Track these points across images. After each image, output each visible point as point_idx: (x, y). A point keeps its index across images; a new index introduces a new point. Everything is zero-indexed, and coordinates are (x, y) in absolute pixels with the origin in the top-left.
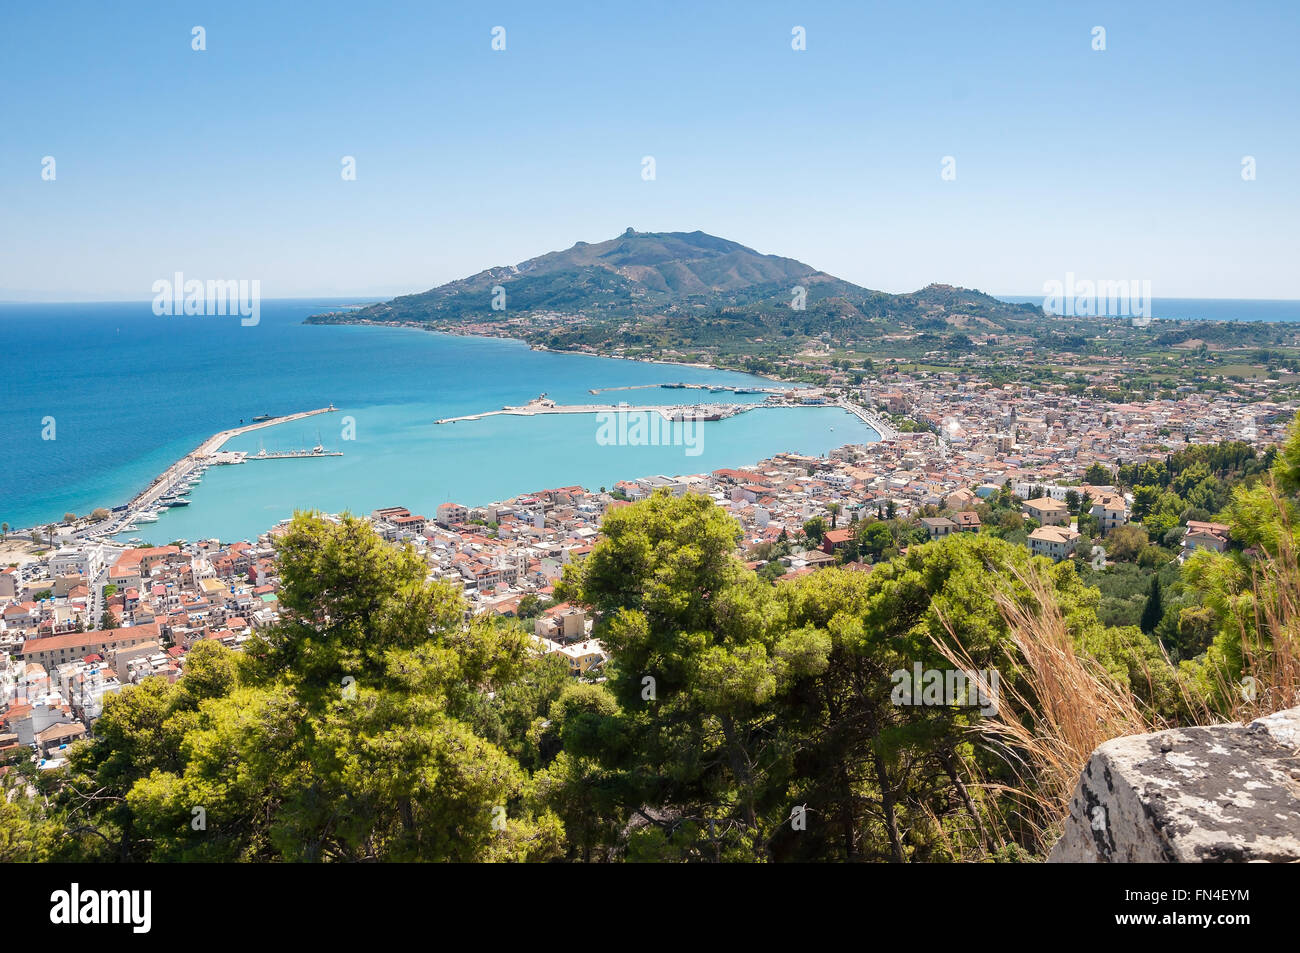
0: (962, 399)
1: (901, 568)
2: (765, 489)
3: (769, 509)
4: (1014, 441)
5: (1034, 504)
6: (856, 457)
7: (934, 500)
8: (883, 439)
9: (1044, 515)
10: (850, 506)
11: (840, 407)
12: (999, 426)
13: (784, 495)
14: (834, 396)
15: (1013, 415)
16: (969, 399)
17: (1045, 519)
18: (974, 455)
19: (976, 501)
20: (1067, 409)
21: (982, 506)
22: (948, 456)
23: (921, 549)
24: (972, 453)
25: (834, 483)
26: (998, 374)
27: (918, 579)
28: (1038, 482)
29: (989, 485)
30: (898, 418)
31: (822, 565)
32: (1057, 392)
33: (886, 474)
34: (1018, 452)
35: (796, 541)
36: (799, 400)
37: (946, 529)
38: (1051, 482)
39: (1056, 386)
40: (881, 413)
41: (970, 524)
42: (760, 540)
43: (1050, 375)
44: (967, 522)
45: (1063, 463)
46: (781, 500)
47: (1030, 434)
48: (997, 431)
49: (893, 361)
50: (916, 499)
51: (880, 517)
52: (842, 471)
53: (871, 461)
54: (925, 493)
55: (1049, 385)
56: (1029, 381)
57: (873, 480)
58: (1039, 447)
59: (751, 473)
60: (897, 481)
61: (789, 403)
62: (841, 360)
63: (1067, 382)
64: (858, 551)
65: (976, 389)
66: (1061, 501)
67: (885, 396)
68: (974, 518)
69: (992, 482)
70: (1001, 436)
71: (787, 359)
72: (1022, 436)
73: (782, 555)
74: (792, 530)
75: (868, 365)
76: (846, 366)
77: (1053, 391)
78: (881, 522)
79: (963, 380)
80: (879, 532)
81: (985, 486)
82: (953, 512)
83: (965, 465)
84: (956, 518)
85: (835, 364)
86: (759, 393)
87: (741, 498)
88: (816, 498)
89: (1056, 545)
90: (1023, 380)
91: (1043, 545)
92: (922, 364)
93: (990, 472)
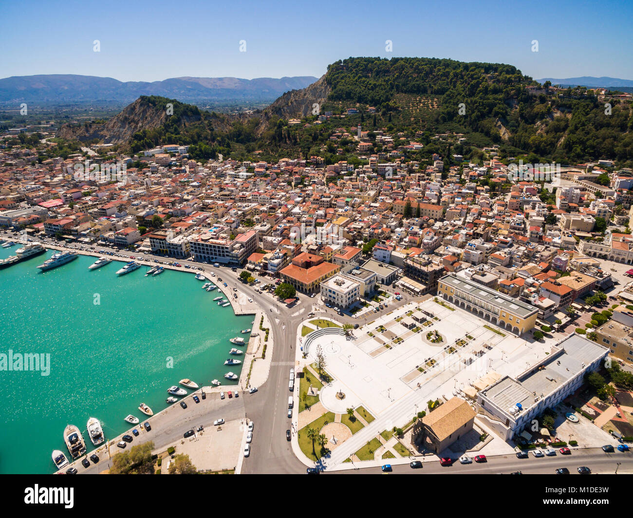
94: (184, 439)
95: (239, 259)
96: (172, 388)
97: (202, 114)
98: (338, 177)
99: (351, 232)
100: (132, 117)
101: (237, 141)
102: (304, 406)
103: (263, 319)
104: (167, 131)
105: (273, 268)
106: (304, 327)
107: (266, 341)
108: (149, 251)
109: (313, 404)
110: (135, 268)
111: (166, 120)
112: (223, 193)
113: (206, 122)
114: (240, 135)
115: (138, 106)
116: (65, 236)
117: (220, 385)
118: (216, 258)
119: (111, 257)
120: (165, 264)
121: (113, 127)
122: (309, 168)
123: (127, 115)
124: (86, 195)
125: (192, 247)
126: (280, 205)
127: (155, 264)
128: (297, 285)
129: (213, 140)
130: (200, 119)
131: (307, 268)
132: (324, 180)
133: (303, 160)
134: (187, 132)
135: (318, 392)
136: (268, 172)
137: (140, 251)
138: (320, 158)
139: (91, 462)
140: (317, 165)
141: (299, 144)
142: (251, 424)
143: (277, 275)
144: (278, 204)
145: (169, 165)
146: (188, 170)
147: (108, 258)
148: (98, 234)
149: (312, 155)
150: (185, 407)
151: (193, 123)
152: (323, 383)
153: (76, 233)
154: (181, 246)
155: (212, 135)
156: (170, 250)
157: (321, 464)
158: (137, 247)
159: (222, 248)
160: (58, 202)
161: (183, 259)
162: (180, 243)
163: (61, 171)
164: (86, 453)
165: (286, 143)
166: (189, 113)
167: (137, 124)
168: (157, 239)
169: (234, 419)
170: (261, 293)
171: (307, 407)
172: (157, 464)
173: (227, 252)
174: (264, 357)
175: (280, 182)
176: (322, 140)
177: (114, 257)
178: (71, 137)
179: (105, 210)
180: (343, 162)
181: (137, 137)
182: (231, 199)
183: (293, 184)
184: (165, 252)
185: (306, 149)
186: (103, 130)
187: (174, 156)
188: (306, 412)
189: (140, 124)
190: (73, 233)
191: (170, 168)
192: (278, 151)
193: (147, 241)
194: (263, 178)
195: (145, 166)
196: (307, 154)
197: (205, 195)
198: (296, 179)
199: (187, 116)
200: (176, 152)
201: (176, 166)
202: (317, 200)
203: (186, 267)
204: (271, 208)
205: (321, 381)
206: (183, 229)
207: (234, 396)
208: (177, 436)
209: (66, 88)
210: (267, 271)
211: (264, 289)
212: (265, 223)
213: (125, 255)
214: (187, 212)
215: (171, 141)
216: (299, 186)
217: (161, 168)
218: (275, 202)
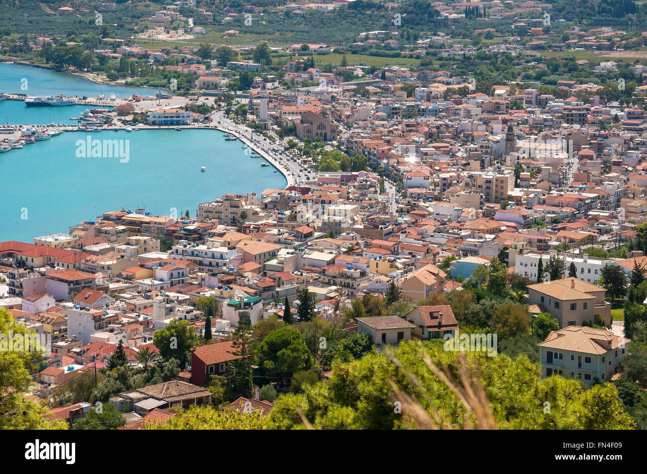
0: (423, 113)
1: (321, 401)
2: (85, 276)
3: (93, 311)
4: (511, 182)
5: (548, 288)
6: (244, 216)
7: (378, 286)
8: (291, 182)
9: (566, 308)
10: (236, 300)
11: (215, 129)
12: (487, 158)
13: (121, 285)
14: (204, 110)
15: (510, 139)
16: (435, 112)
17: (567, 315)
18: (445, 209)
19: (449, 287)
20: (602, 125)
21: (459, 295)
22: (400, 211)
23: (355, 367)
24: (441, 204)
25: (207, 261)
26: (484, 68)
27: (349, 421)
28: (553, 253)
29: (470, 259)
30: (316, 147)
31: (187, 404)
32: (585, 97)
33: (297, 243)
34: (518, 201)
35: (141, 366)
36: (143, 118)
37: (401, 336)
38: (577, 251)
39: (584, 86)
40: (287, 139)
41: (440, 326)
42: (77, 367)
43: (572, 68)
44: (435, 322)
45: (596, 218)
46: (115, 294)
47: (539, 170)
48: (483, 167)
49: (305, 48)
50: (347, 286)
51: (287, 317)
52: (221, 240)
53: (270, 221)
54: (363, 274)
55: (570, 86)
56: (538, 78)
57: (274, 255)
58: (554, 193)
59: (60, 248)
60: (315, 255)
61: (125, 122)
62: (215, 47)
63: (603, 78)
64: (250, 378)
65: (446, 95)
66: (595, 283)
67: (293, 109)
68: (447, 314)
69: (475, 253)
70: (490, 174)
71: (119, 45)
72: (525, 174)
73: (117, 392)
74: (134, 347)
75: (261, 55)
76: (225, 58)
77: (578, 95)
78: (290, 327)
79: (425, 80)
80: (286, 344)
81: (463, 260)
82: (411, 306)
83: (429, 226)
84: (415, 316)
85: (205, 54)
86: (71, 104)
87: (40, 292)
88: (177, 288)
89: (588, 360)
90: (527, 77)
91: (567, 360)
92: (354, 53)
93: (472, 236)
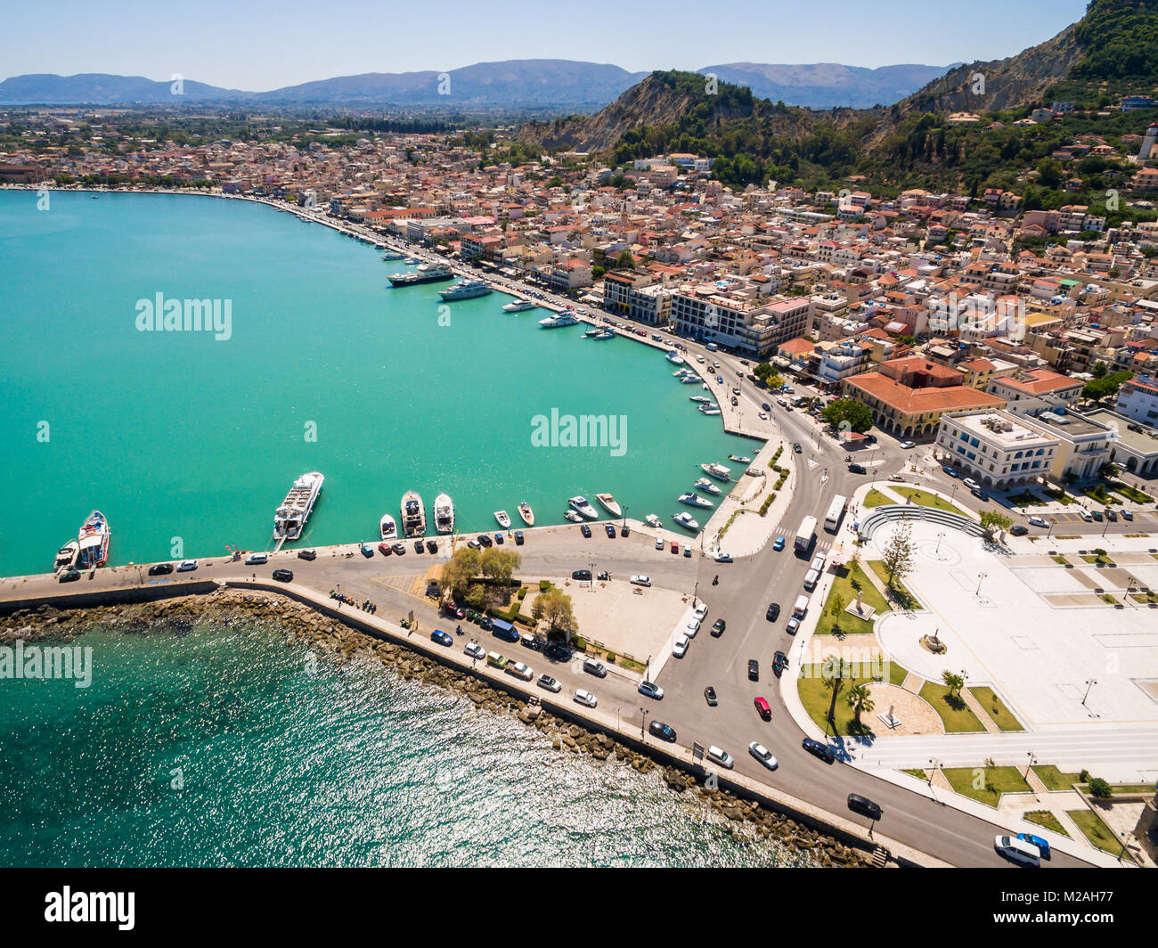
94: (570, 580)
95: (761, 344)
96: (577, 499)
97: (756, 105)
98: (1050, 239)
99: (1059, 345)
100: (630, 108)
101: (815, 161)
102: (831, 627)
103: (781, 450)
104: (684, 130)
105: (830, 371)
106: (875, 492)
107: (778, 489)
108: (599, 303)
109: (853, 632)
110: (570, 322)
111: (687, 112)
112: (761, 237)
113: (761, 119)
114: (824, 148)
115: (645, 88)
116: (484, 262)
117: (660, 526)
118: (714, 335)
119: (538, 301)
120: (619, 327)
121: (596, 126)
122: (975, 215)
123: (623, 106)
124: (527, 215)
125: (674, 305)
126: (879, 271)
127: (603, 324)
128: (880, 413)
129: (766, 154)
130: (750, 113)
131: (914, 386)
132: (1009, 244)
133: (963, 196)
134: (719, 135)
135: (874, 617)
136: (869, 214)
137: (585, 302)
138: (1010, 194)
139: (426, 550)
140: (998, 210)
141: (964, 163)
142: (701, 607)
143: (836, 388)
144: (875, 268)
145: (671, 188)
146: (703, 199)
147: (534, 301)
148: (529, 266)
149: (989, 186)
150: (587, 535)
151: (736, 120)
152: (891, 604)
153: (499, 259)
154: (655, 300)
155: (766, 143)
156: (634, 308)
157: (841, 747)
158: (581, 295)
159: (732, 315)
160: (489, 220)
161: (653, 326)
162: (655, 295)
163: (506, 182)
164: (423, 536)
165: (928, 160)
166: (733, 101)
167: (636, 120)
168: (617, 282)
169: (670, 589)
170: (789, 410)
171: (837, 631)
172: (516, 595)
173: (739, 324)
174: (763, 512)
175: (891, 235)
176: (1028, 159)
177: (542, 303)
178: (532, 142)
179: (549, 233)
180: (1076, 207)
181: (629, 138)
182: (774, 249)
183: (922, 243)
184: (624, 310)
185: (976, 176)
186: (579, 130)
187: (685, 172)
188: (832, 638)
189: (641, 121)
190: (495, 258)
191: (671, 193)
192: (903, 177)
193: (600, 287)
194: (853, 225)
195: (631, 184)
196: (976, 185)
197: (722, 238)
198: (934, 232)
199: (728, 106)
200: (690, 168)
201: (683, 189)
202: (979, 274)
203: (655, 338)
204: (856, 273)
205: (887, 598)
206: (667, 275)
207: (681, 552)
208: (562, 570)
209: (545, 81)
210: (814, 376)
211: (798, 404)
212: (836, 294)
213: (560, 302)
214: (681, 258)
215: (684, 148)
216: (938, 246)
217: (656, 190)
218: (870, 264)
